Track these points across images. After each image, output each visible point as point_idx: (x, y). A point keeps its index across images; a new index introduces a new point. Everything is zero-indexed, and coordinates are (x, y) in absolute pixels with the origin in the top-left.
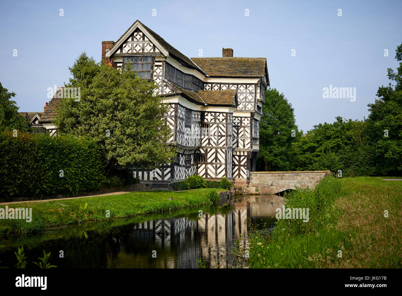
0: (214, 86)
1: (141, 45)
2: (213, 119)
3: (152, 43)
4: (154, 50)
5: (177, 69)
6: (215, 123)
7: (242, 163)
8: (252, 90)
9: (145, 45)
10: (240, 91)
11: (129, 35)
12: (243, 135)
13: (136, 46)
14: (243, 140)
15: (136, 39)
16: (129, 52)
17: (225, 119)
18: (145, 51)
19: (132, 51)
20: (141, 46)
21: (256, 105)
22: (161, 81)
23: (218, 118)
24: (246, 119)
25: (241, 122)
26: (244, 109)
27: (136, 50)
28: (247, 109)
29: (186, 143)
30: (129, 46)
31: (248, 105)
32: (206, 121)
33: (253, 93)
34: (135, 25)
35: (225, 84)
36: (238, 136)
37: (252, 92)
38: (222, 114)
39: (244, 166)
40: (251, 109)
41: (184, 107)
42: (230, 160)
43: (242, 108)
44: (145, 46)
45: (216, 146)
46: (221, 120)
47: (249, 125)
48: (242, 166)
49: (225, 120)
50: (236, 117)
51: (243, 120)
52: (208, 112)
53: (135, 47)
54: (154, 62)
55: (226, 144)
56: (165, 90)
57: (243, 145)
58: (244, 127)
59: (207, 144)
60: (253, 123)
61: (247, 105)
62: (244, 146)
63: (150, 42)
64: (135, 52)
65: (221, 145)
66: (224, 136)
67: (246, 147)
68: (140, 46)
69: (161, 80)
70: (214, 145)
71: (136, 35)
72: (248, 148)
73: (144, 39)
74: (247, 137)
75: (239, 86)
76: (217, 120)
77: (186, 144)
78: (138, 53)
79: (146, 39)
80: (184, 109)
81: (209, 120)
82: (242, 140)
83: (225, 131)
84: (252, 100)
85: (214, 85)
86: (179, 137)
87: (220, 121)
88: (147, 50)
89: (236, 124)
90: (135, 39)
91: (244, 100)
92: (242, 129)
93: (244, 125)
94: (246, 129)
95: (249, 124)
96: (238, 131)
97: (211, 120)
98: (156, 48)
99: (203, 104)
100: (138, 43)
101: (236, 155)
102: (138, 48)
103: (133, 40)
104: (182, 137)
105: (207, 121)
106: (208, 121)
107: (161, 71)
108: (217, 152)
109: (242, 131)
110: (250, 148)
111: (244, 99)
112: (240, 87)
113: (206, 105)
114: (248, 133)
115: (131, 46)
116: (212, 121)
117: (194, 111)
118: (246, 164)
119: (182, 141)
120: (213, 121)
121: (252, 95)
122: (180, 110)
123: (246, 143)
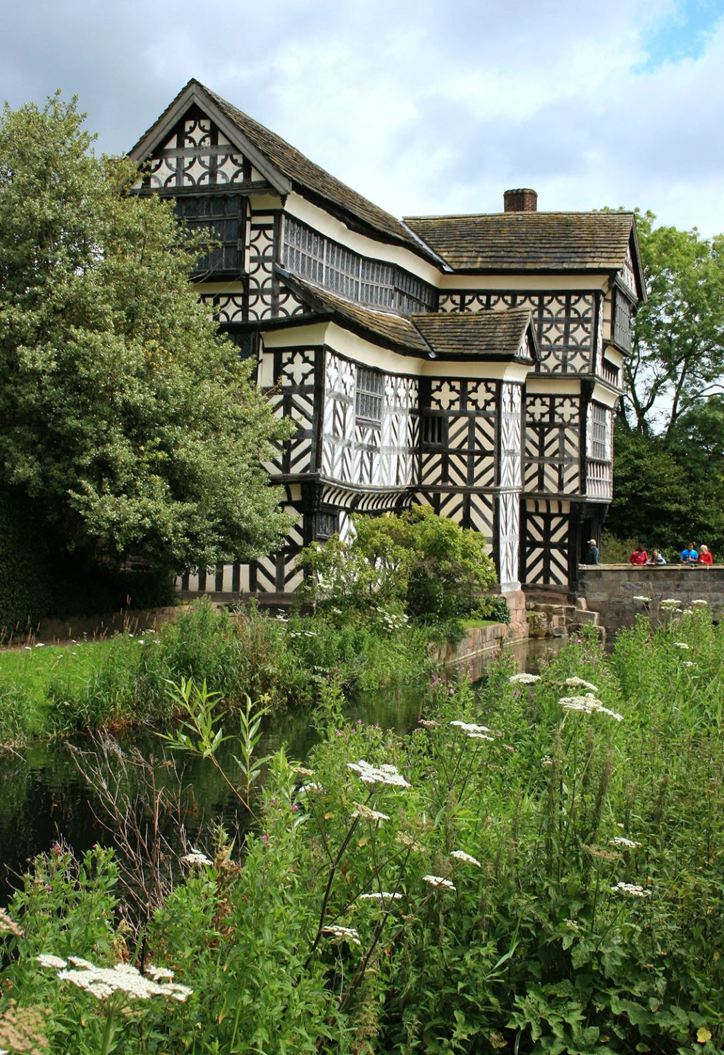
0: (471, 301)
1: (206, 159)
2: (457, 400)
3: (239, 152)
4: (247, 176)
5: (330, 241)
6: (463, 412)
7: (555, 538)
8: (586, 312)
9: (220, 158)
10: (549, 316)
11: (169, 128)
12: (556, 452)
13: (191, 164)
14: (557, 466)
15: (192, 140)
16: (169, 185)
17: (493, 400)
18: (220, 180)
19: (179, 180)
20: (207, 164)
21: (599, 357)
22: (270, 275)
23: (473, 396)
24: (567, 402)
25: (552, 412)
26: (559, 370)
27: (190, 178)
28: (569, 370)
29: (361, 474)
30: (169, 166)
31: (573, 357)
32: (434, 407)
33: (588, 321)
34: (185, 98)
35: (501, 294)
36: (542, 453)
37: (586, 316)
38: (486, 385)
39: (560, 546)
40: (583, 371)
41: (350, 361)
42: (513, 527)
43: (556, 367)
44: (219, 162)
45: (464, 485)
46: (481, 404)
47: (576, 420)
48: (554, 546)
49: (493, 404)
50: (536, 396)
51: (557, 403)
52: (443, 380)
53: (188, 168)
54: (248, 215)
55: (496, 478)
56: (283, 306)
57: (557, 481)
58: (561, 427)
59: (438, 480)
60: (589, 414)
61: (569, 357)
62: (561, 486)
63: (233, 151)
64: (187, 183)
65: (480, 483)
66: (490, 454)
67: (568, 490)
68: (202, 163)
69: (269, 272)
70: (460, 483)
71: (192, 129)
72: (574, 491)
73: (214, 142)
74: (571, 459)
75: (546, 299)
76: (469, 404)
77: (361, 479)
78: (196, 187)
79: (222, 141)
80: (353, 366)
81: (445, 405)
82: (553, 467)
83: (493, 438)
84: (584, 344)
85: (468, 298)
86: (333, 454)
87: (477, 408)
88: (224, 175)
89: (537, 417)
90: (187, 141)
91: (561, 342)
92: (555, 431)
93: (560, 421)
94: (568, 432)
95: (577, 418)
96: (542, 440)
97: (452, 403)
98: (253, 171)
99: (423, 355)
100: (197, 153)
101: (537, 513)
102: (197, 171)
103: (180, 144)
104: (343, 455)
105: (437, 408)
106: (441, 407)
107: (271, 243)
108: (467, 504)
109: (553, 441)
110: (577, 493)
111: (562, 340)
112: (550, 302)
113: (432, 356)
114: (573, 445)
115: (174, 166)
116: (453, 408)
117: (391, 375)
118: (566, 541)
119: (343, 469)
120: (456, 407)
121: (586, 326)
122: (336, 367)
123: (567, 477)
